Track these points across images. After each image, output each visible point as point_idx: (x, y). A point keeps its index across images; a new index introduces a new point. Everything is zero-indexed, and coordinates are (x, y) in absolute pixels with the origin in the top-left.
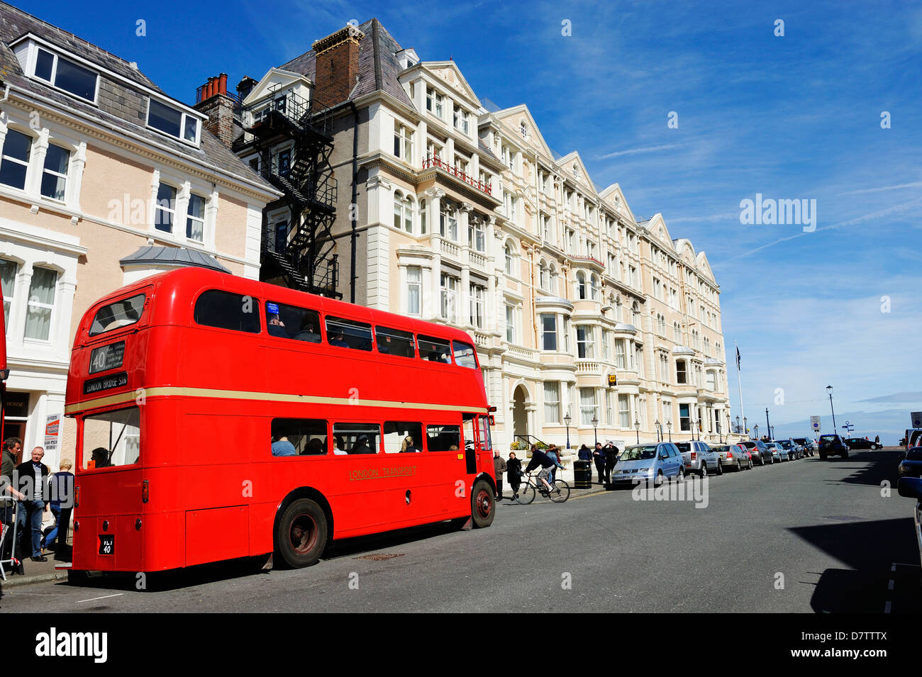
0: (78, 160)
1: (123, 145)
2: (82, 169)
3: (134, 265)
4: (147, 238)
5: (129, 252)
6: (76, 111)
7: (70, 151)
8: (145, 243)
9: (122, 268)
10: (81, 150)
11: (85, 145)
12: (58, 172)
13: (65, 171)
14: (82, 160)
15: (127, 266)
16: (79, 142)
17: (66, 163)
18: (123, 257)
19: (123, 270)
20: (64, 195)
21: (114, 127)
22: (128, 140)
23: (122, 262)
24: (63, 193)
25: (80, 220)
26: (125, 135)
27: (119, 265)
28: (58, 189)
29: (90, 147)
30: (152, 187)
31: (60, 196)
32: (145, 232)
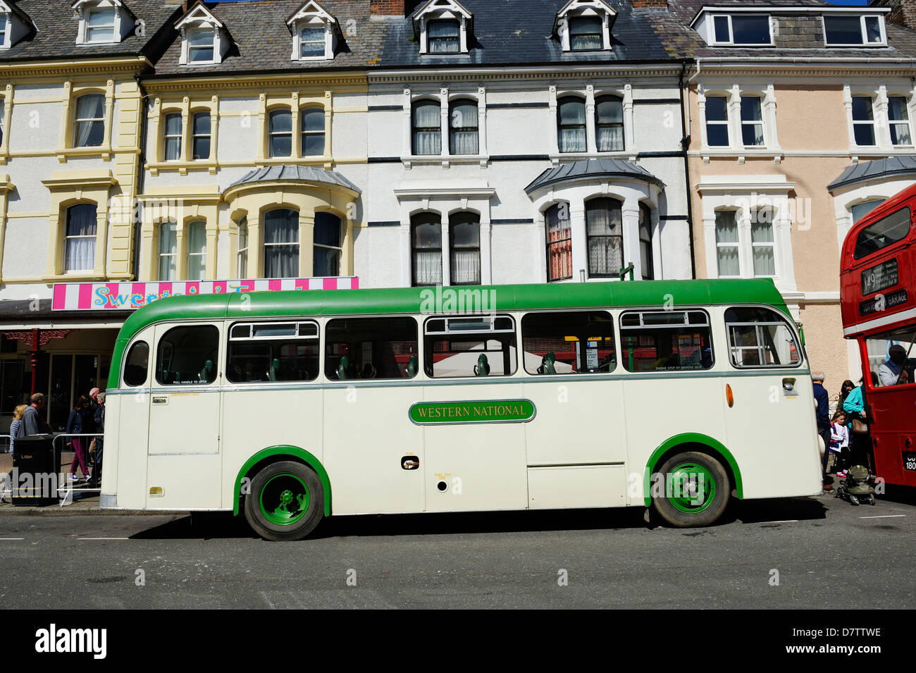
0: (769, 103)
1: (807, 73)
2: (774, 110)
3: (843, 188)
4: (851, 157)
5: (834, 176)
6: (757, 58)
7: (759, 98)
8: (849, 163)
9: (831, 193)
10: (770, 92)
11: (772, 86)
12: (753, 120)
13: (759, 118)
14: (772, 102)
15: (834, 191)
16: (766, 85)
17: (758, 110)
18: (830, 182)
19: (833, 196)
20: (763, 140)
21: (795, 59)
22: (810, 67)
23: (830, 188)
24: (762, 138)
25: (782, 158)
26: (807, 63)
27: (827, 191)
28: (757, 136)
29: (777, 87)
30: (845, 104)
31: (760, 142)
32: (847, 152)
